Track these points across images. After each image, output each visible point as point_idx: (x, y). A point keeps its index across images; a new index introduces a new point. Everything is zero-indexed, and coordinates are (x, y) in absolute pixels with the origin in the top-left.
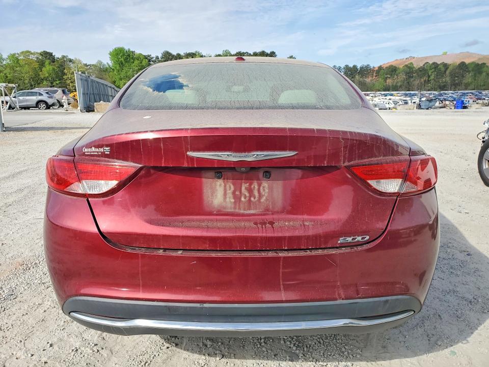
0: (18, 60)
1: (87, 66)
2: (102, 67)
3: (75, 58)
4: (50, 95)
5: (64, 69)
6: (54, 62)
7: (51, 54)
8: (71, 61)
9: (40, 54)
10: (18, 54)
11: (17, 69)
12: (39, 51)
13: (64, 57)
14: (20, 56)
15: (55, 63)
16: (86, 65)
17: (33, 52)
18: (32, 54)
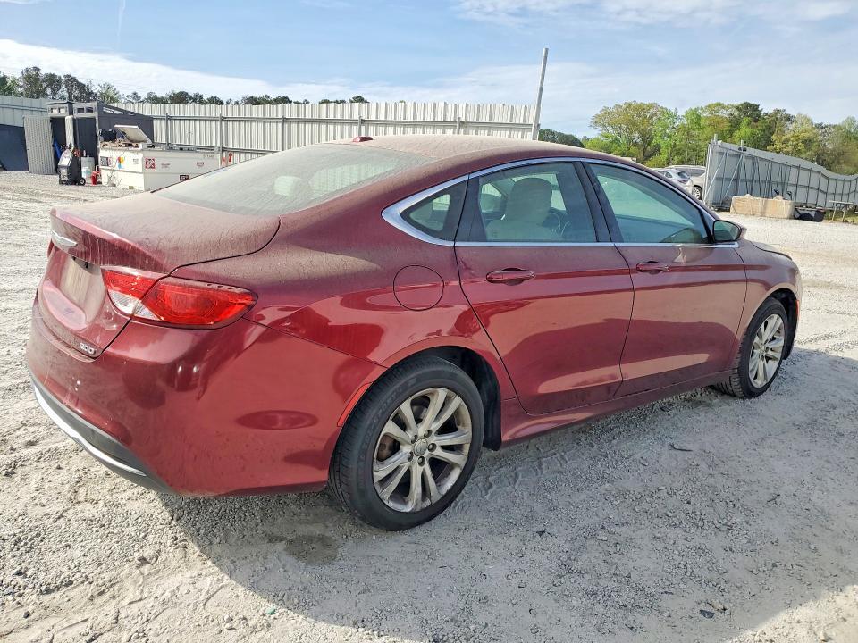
0: (699, 117)
1: (823, 128)
2: (852, 131)
3: (800, 114)
4: (684, 177)
5: (772, 134)
6: (756, 121)
7: (755, 108)
8: (789, 118)
9: (738, 108)
10: (702, 109)
11: (694, 133)
12: (737, 103)
13: (778, 111)
14: (704, 112)
15: (759, 123)
16: (820, 127)
17: (726, 104)
18: (723, 108)
